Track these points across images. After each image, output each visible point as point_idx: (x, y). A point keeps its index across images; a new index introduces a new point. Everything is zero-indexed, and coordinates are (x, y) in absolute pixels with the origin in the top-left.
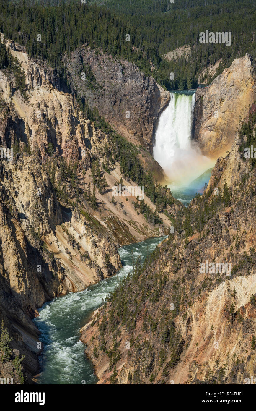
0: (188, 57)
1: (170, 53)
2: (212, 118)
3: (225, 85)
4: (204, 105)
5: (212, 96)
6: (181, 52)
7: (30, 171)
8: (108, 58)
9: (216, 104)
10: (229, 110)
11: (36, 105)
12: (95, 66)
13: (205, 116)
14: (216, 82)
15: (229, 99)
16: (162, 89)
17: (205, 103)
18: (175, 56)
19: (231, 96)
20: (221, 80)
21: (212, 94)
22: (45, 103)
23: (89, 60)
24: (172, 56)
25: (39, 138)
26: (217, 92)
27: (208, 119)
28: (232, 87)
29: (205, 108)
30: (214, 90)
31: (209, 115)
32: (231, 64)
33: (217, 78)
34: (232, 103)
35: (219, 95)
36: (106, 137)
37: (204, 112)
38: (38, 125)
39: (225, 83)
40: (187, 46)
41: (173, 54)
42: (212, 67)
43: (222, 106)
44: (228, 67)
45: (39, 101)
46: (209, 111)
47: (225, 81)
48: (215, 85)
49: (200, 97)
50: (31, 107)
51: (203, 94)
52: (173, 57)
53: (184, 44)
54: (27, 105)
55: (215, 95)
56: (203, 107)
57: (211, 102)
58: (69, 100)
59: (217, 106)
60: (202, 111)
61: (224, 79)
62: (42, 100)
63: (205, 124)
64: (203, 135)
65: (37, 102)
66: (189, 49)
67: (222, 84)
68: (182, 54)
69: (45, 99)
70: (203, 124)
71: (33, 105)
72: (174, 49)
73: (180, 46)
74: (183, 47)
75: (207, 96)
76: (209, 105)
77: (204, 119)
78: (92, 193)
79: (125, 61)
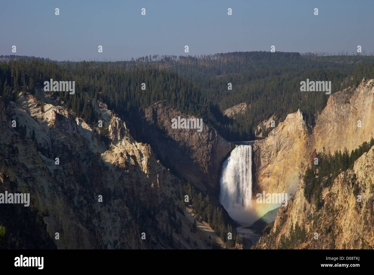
0: (244, 113)
1: (228, 110)
2: (269, 166)
3: (280, 136)
4: (262, 155)
5: (269, 146)
6: (238, 109)
7: (118, 213)
8: (177, 113)
9: (272, 154)
10: (284, 159)
11: (119, 154)
12: (166, 121)
13: (263, 164)
14: (272, 134)
15: (285, 149)
16: (225, 140)
17: (262, 153)
18: (233, 112)
19: (286, 146)
20: (276, 133)
21: (269, 144)
22: (127, 152)
23: (161, 116)
24: (230, 112)
25: (122, 184)
26: (274, 143)
27: (265, 167)
28: (286, 139)
29: (263, 157)
30: (270, 140)
31: (267, 163)
32: (285, 119)
33: (273, 130)
34: (286, 153)
35: (275, 146)
36: (180, 182)
37: (262, 161)
38: (121, 172)
39: (280, 135)
40: (243, 104)
41: (231, 111)
42: (266, 122)
43: (278, 155)
44: (282, 121)
45: (122, 150)
46: (267, 160)
47: (281, 133)
48: (272, 137)
49: (258, 148)
50: (115, 156)
51: (261, 145)
52: (232, 113)
53: (241, 102)
54: (111, 154)
55: (272, 145)
56: (261, 156)
57: (268, 152)
58: (148, 150)
59: (273, 155)
60: (260, 159)
61: (279, 132)
62: (124, 150)
63: (263, 172)
64: (262, 181)
65: (120, 152)
66: (245, 106)
67: (277, 136)
68: (239, 110)
69: (126, 149)
70: (261, 171)
71: (117, 154)
72: (232, 106)
73: (237, 104)
74: (240, 104)
75: (265, 147)
76: (267, 154)
77: (262, 167)
78: (170, 233)
79: (192, 116)
